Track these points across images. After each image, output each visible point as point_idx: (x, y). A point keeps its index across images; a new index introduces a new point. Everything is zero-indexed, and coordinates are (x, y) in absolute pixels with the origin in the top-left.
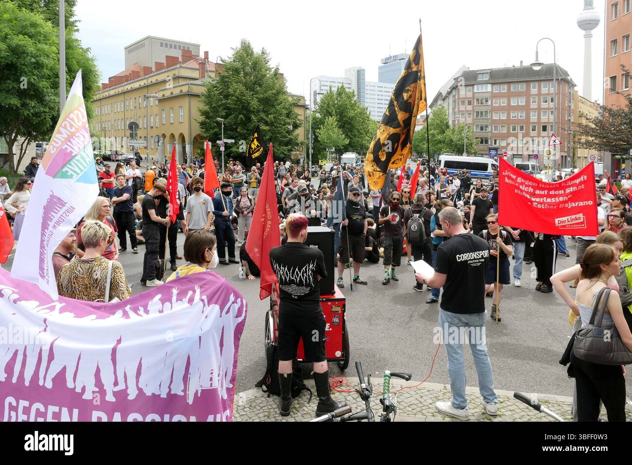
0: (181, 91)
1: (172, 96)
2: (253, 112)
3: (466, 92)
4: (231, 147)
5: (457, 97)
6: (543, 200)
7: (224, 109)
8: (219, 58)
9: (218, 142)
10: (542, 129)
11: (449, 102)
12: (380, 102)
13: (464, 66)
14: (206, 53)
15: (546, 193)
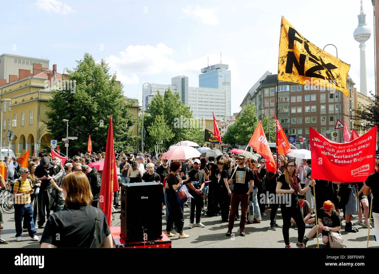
0: (32, 98)
1: (24, 102)
2: (94, 114)
3: (269, 92)
4: (74, 145)
5: (262, 96)
6: (342, 157)
7: (68, 112)
8: (65, 69)
9: (63, 139)
10: (329, 119)
11: (256, 101)
12: (201, 103)
13: (268, 72)
14: (54, 66)
15: (344, 152)
